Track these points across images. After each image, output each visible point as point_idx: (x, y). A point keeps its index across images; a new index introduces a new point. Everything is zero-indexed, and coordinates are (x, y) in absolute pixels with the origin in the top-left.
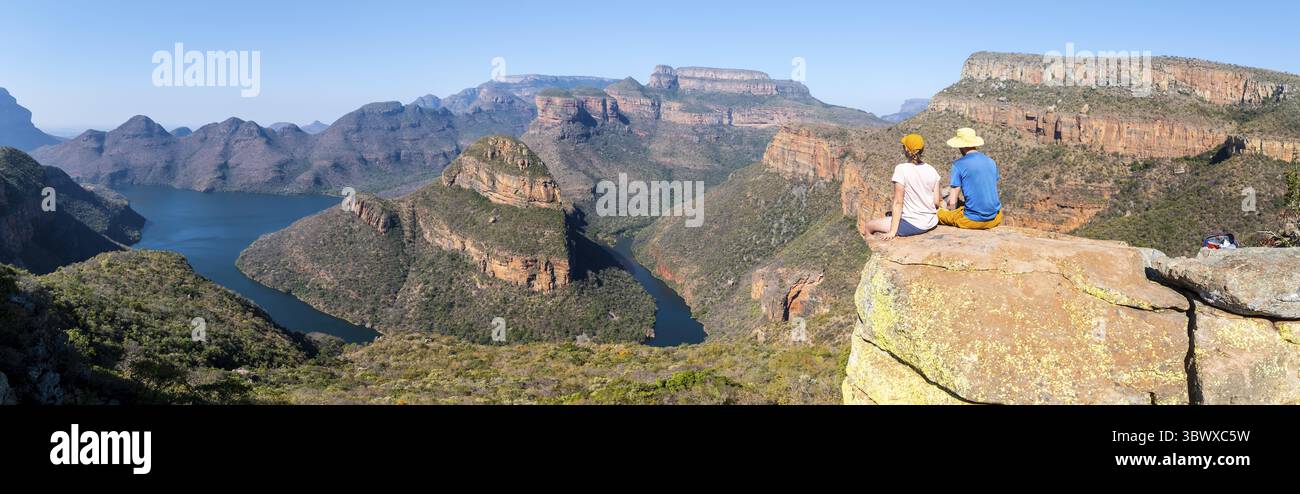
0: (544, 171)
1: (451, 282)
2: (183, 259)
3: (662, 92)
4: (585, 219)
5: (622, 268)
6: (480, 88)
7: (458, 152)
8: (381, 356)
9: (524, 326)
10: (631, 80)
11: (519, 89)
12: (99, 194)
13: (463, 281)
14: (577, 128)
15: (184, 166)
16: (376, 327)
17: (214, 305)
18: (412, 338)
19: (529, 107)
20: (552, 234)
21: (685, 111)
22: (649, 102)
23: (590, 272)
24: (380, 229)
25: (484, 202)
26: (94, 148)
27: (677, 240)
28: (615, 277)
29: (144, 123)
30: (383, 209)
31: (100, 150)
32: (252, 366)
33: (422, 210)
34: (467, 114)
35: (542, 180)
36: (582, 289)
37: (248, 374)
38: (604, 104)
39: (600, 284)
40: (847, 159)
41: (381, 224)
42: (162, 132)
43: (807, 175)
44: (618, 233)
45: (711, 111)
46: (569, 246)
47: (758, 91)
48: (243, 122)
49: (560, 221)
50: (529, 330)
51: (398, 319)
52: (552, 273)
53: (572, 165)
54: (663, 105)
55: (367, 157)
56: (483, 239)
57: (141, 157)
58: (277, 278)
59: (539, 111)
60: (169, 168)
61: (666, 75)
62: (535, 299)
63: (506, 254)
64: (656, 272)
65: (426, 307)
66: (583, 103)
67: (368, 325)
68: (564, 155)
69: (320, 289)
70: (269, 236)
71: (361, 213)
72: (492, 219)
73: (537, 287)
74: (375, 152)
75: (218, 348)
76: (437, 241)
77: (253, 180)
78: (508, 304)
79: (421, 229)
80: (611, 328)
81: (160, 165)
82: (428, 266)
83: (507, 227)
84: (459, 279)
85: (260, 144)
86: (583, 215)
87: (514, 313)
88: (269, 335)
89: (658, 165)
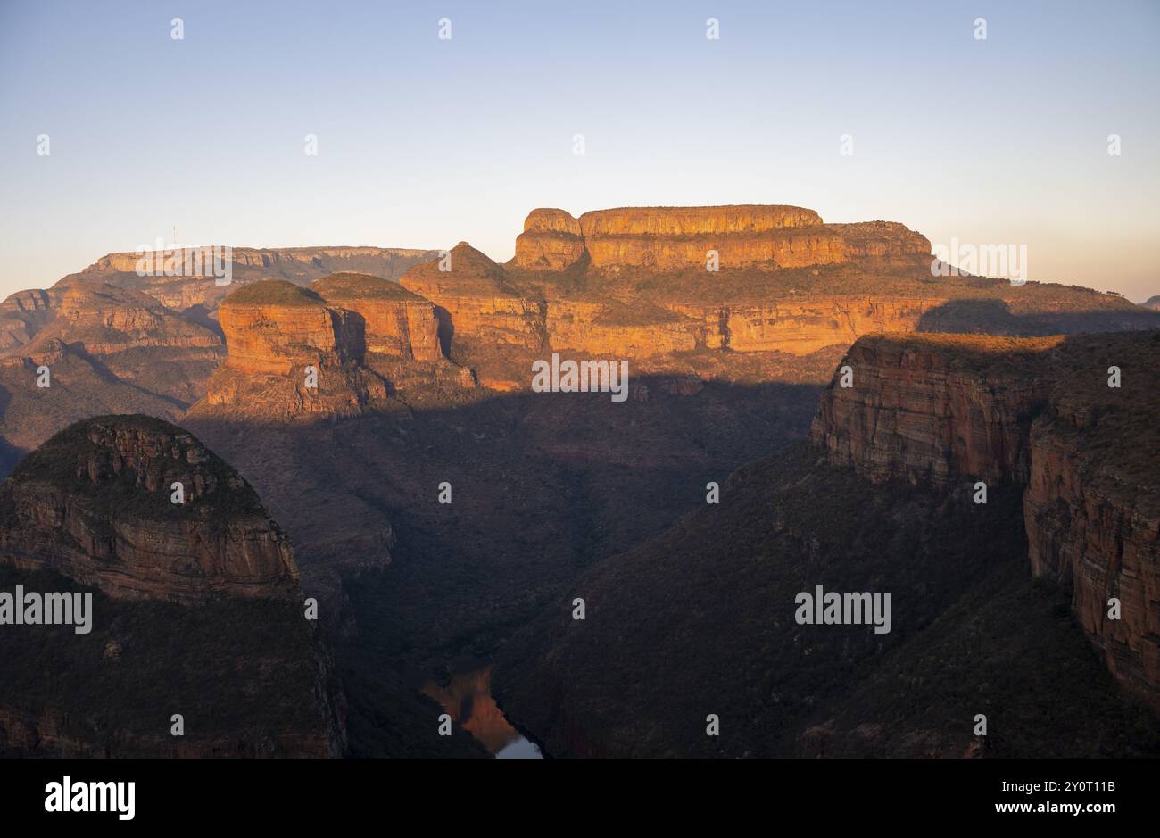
3: (547, 278)
10: (465, 253)
21: (607, 323)
22: (515, 304)
38: (402, 318)
40: (1036, 425)
43: (929, 471)
45: (673, 318)
47: (790, 257)
54: (553, 311)
61: (554, 234)
72: (112, 649)
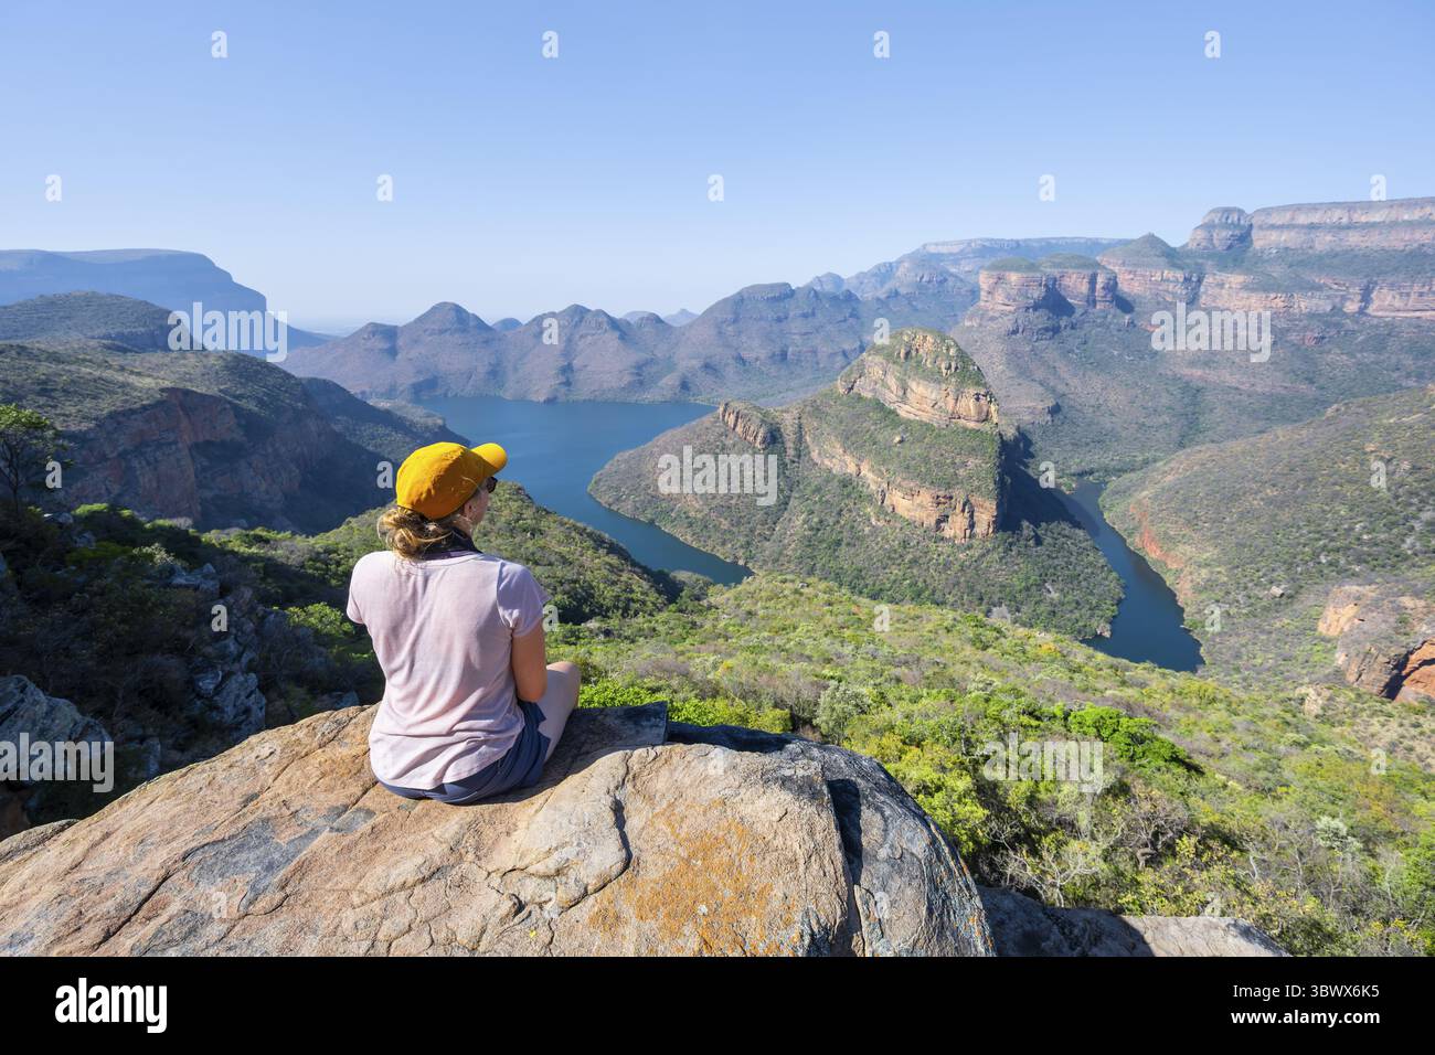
0: (978, 378)
1: (840, 513)
2: (520, 489)
3: (1210, 257)
4: (1031, 450)
5: (1077, 525)
6: (900, 262)
7: (862, 349)
8: (749, 601)
9: (925, 581)
10: (1152, 241)
11: (956, 262)
12: (399, 413)
13: (854, 514)
14: (1040, 319)
15: (516, 370)
16: (750, 565)
17: (560, 543)
18: (784, 581)
19: (969, 288)
20: (980, 467)
21: (1253, 290)
22: (1180, 275)
23: (1025, 524)
24: (758, 445)
25: (889, 416)
26: (386, 350)
27: (1185, 501)
28: (1064, 536)
29: (453, 313)
30: (763, 421)
31: (393, 352)
32: (606, 616)
33: (810, 424)
34: (878, 299)
35: (972, 391)
36: (1011, 544)
37: (599, 628)
38: (1093, 281)
39: (1039, 542)
41: (759, 439)
42: (481, 325)
44: (1081, 474)
45: (1319, 288)
46: (1001, 484)
48: (589, 311)
49: (993, 449)
50: (931, 588)
51: (776, 555)
52: (972, 516)
53: (1024, 373)
55: (745, 354)
56: (884, 462)
57: (455, 360)
58: (638, 505)
59: (983, 293)
60: (495, 373)
61: (1226, 226)
62: (944, 548)
63: (912, 485)
64: (1134, 542)
65: (809, 543)
66: (1055, 280)
67: (741, 563)
68: (1013, 357)
69: (687, 517)
70: (627, 454)
71: (735, 425)
72: (898, 439)
73: (948, 532)
74: (756, 349)
75: (565, 597)
76: (827, 462)
77: (605, 386)
78: (911, 549)
79: (807, 447)
80: (1042, 608)
81: (482, 369)
82: (814, 492)
83: (918, 450)
84: (850, 511)
85: (612, 339)
86: (1029, 443)
87: (914, 561)
88: (624, 577)
89: (1176, 379)
